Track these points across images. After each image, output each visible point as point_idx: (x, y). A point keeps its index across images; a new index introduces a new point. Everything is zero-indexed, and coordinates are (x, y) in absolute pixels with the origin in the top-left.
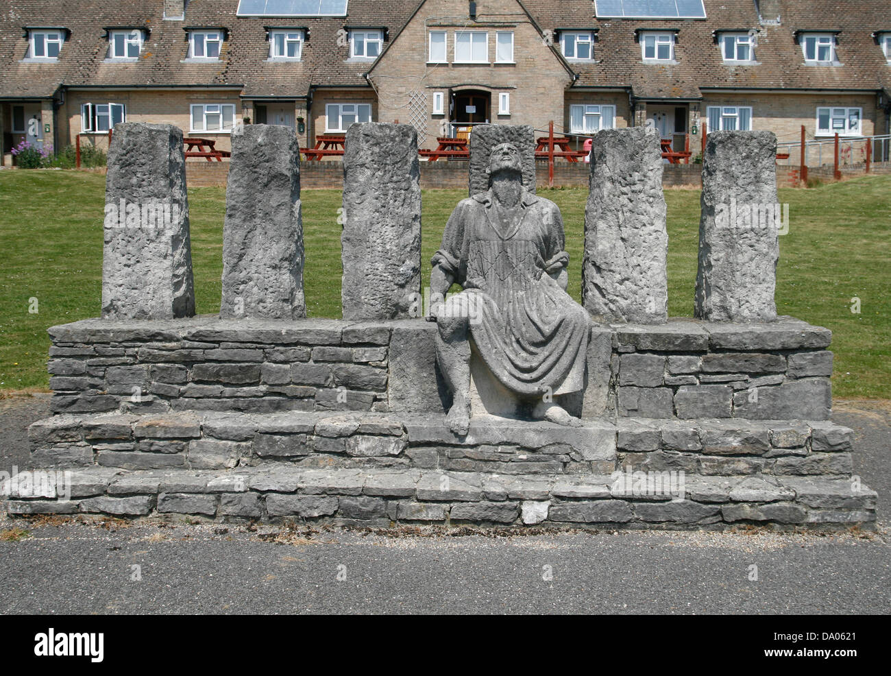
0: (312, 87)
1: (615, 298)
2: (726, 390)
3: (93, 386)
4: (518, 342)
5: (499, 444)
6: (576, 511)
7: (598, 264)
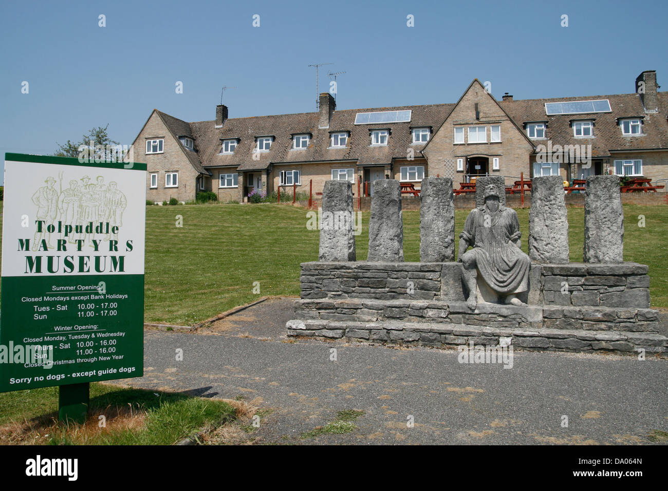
0: (393, 158)
1: (543, 252)
2: (596, 293)
3: (317, 287)
4: (498, 270)
5: (490, 314)
6: (524, 342)
7: (535, 237)
